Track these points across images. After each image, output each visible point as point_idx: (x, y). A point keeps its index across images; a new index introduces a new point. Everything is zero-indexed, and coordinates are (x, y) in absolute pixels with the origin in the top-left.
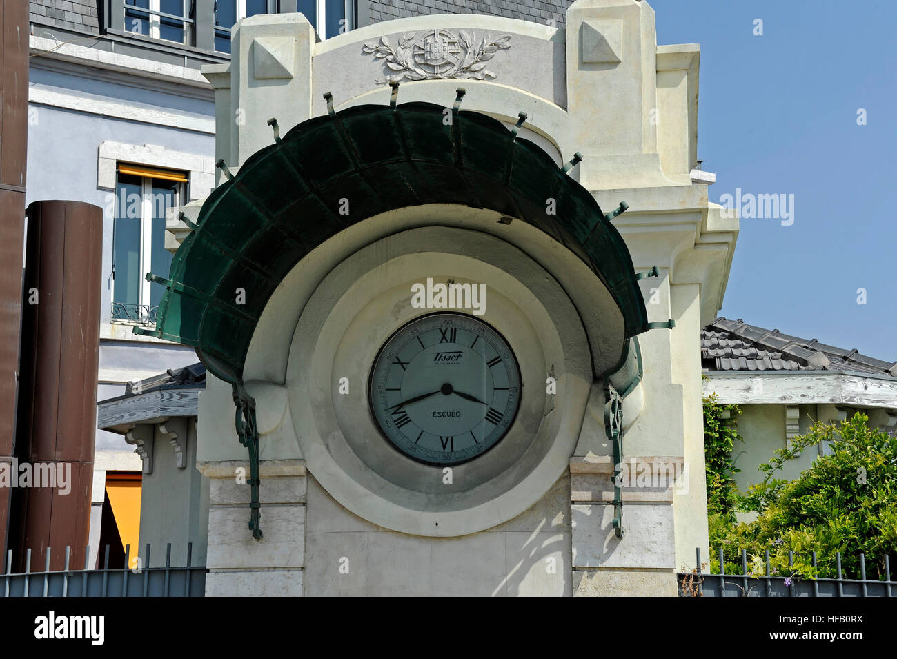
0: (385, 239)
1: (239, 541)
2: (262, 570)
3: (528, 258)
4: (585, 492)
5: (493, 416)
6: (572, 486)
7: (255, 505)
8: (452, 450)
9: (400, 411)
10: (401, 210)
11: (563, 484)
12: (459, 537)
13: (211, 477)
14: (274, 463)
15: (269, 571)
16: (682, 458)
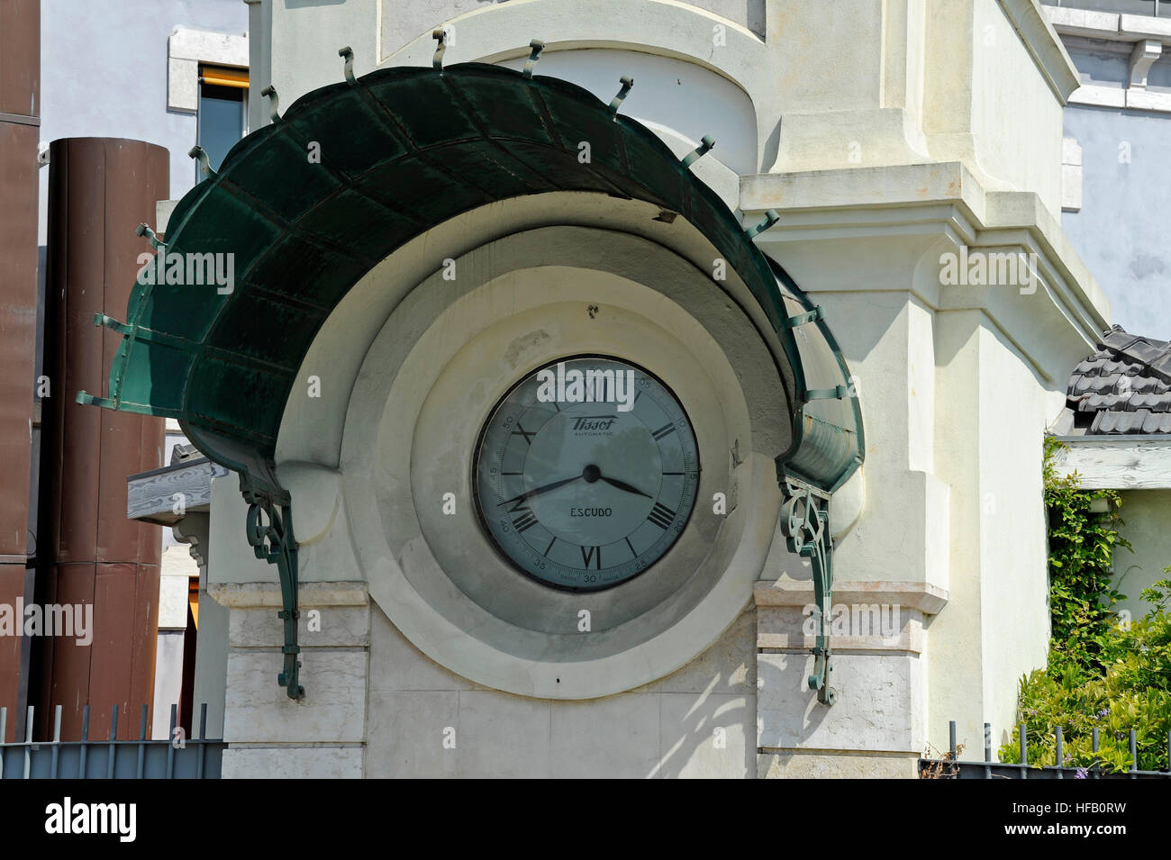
0: (486, 246)
1: (270, 703)
2: (304, 745)
3: (700, 274)
4: (778, 635)
5: (661, 516)
6: (759, 624)
7: (291, 649)
8: (599, 567)
9: (521, 506)
10: (509, 202)
11: (746, 622)
12: (592, 701)
13: (231, 607)
14: (320, 586)
15: (313, 747)
16: (923, 584)
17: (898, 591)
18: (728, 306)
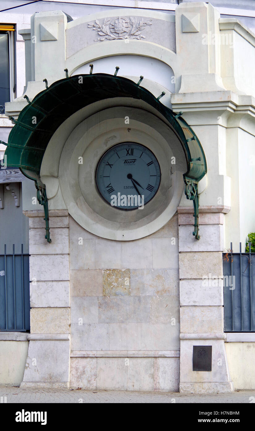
1: (42, 243)
2: (52, 255)
4: (184, 221)
5: (150, 188)
6: (179, 218)
7: (47, 228)
9: (109, 186)
11: (175, 218)
12: (133, 241)
13: (29, 217)
14: (55, 211)
15: (55, 255)
16: (223, 206)
17: (216, 208)
18: (168, 129)
